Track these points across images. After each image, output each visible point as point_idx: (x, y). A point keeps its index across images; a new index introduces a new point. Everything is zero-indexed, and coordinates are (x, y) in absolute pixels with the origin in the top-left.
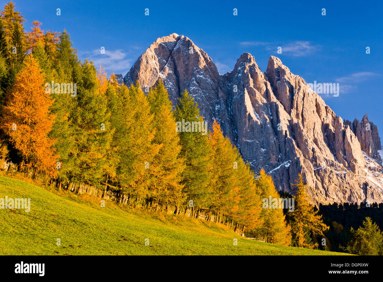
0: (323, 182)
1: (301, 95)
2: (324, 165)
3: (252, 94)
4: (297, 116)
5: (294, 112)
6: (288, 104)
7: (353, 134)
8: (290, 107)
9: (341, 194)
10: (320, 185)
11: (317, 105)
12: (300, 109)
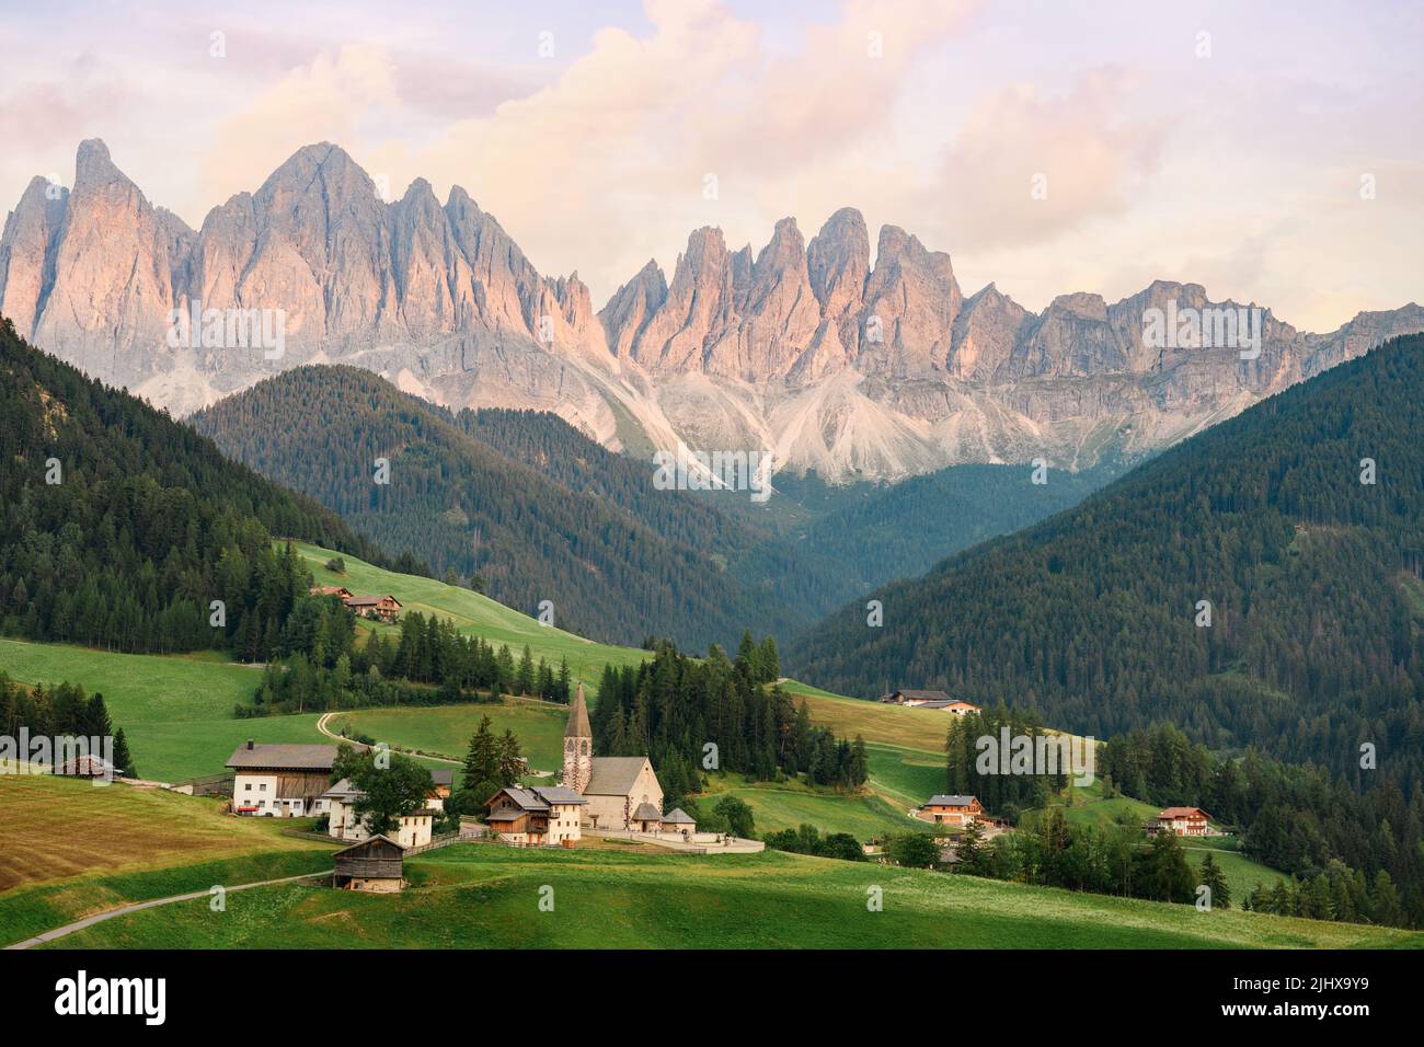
3: (422, 237)
4: (482, 272)
5: (478, 266)
7: (554, 300)
8: (473, 257)
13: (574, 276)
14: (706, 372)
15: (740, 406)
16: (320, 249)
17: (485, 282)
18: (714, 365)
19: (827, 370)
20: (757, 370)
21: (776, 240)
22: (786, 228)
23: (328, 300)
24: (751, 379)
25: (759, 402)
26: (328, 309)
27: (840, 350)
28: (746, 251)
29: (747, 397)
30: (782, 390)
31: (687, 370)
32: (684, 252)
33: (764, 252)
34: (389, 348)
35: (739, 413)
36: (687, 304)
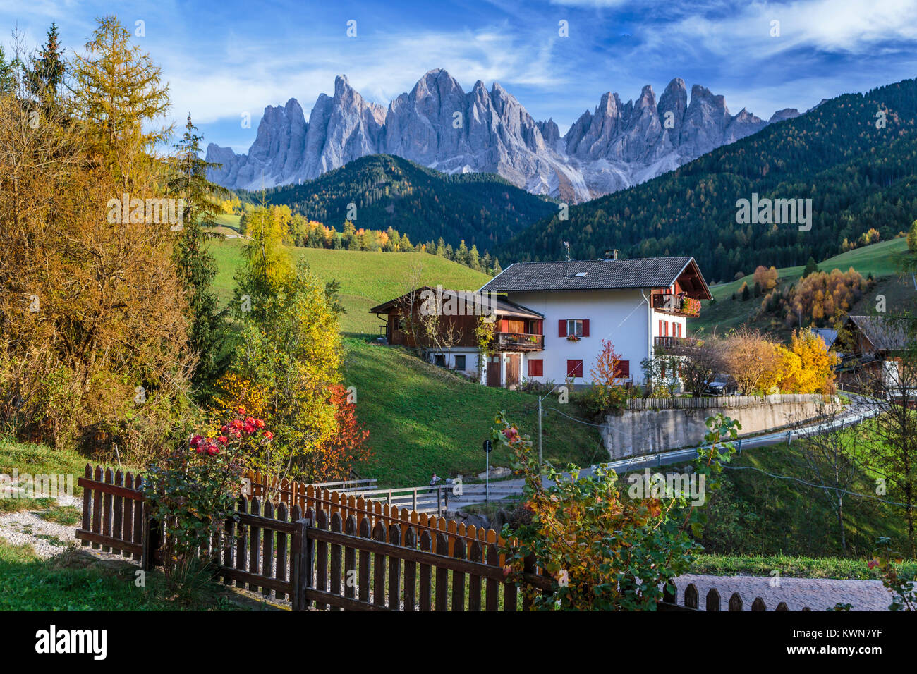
0: (512, 159)
1: (508, 106)
2: (514, 149)
3: (478, 106)
4: (505, 119)
5: (503, 117)
6: (500, 112)
8: (501, 113)
9: (522, 167)
10: (510, 160)
11: (521, 113)
12: (507, 115)
13: (551, 120)
14: (608, 159)
15: (620, 172)
16: (436, 115)
17: (504, 124)
18: (610, 155)
19: (664, 155)
20: (631, 157)
21: (642, 96)
22: (646, 89)
23: (438, 137)
24: (628, 161)
25: (630, 171)
26: (439, 142)
27: (670, 145)
28: (630, 102)
29: (624, 169)
30: (642, 165)
31: (598, 159)
32: (599, 105)
33: (636, 102)
34: (462, 157)
35: (619, 176)
36: (600, 128)
